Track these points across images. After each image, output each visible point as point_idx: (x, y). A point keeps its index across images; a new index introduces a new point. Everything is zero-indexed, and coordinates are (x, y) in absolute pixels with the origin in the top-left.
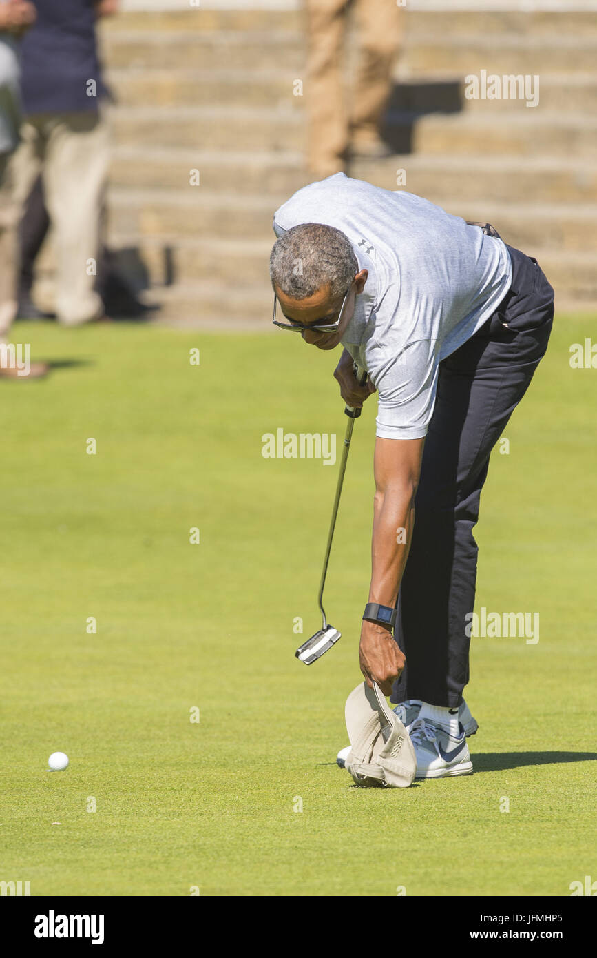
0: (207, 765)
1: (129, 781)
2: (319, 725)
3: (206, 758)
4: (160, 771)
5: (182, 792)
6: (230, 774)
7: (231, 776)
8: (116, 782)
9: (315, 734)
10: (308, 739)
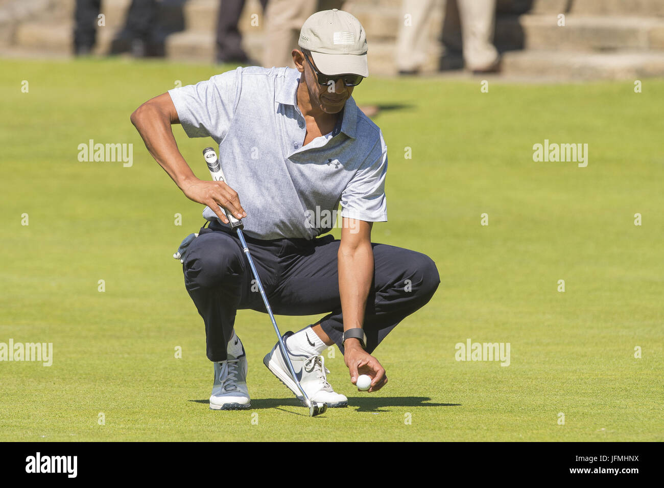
0: (498, 411)
1: (436, 422)
2: (585, 383)
3: (497, 406)
4: (461, 415)
5: (478, 431)
6: (516, 418)
7: (516, 420)
8: (427, 423)
9: (582, 389)
10: (577, 393)
